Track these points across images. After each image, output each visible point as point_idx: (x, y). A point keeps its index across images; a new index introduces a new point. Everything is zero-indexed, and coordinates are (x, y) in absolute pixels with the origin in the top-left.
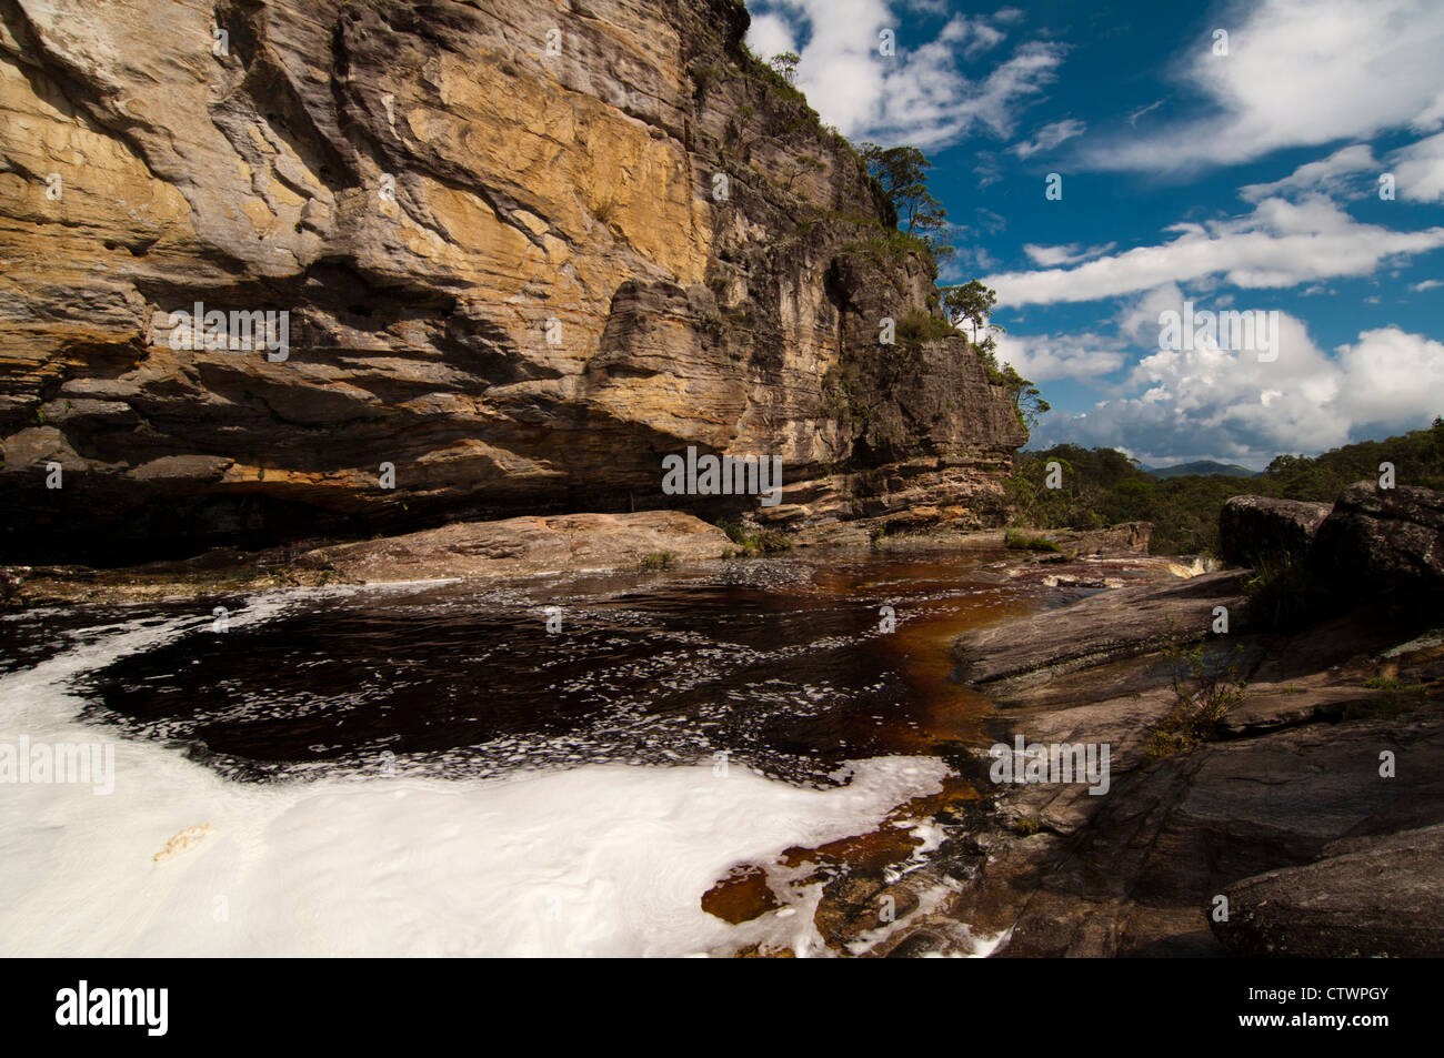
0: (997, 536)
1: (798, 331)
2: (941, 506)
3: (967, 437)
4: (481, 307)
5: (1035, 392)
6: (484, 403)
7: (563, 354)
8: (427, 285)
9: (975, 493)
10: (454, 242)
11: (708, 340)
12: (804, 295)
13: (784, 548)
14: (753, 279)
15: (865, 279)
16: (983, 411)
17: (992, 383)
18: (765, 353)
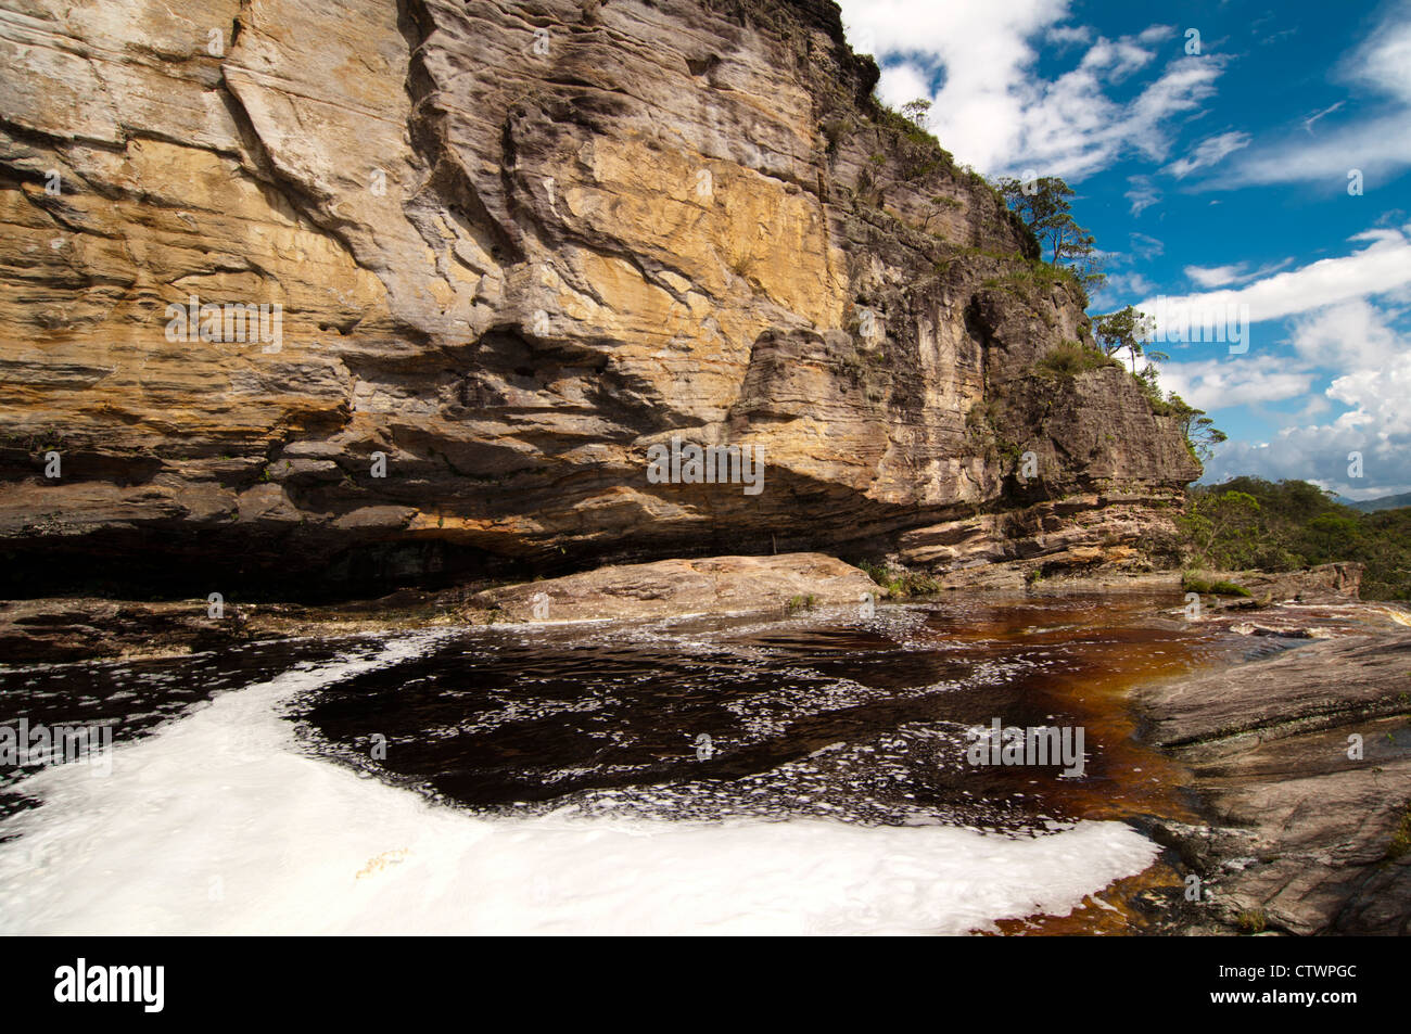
0: (1172, 579)
1: (938, 370)
2: (1104, 546)
3: (1131, 472)
4: (630, 363)
5: (1207, 422)
6: (634, 452)
7: (706, 403)
8: (582, 345)
9: (1143, 531)
10: (607, 305)
11: (846, 383)
12: (944, 333)
13: (931, 592)
14: (891, 321)
15: (1008, 312)
16: (1148, 444)
17: (1156, 413)
18: (905, 392)
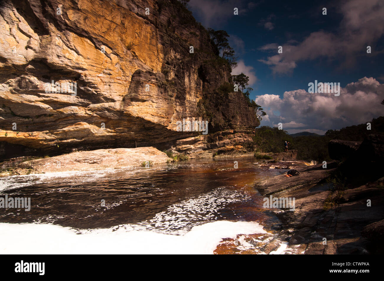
0: (252, 155)
1: (190, 88)
2: (234, 145)
3: (242, 123)
4: (89, 77)
5: (262, 109)
6: (88, 110)
7: (116, 94)
8: (71, 69)
9: (245, 141)
10: (81, 55)
11: (163, 90)
12: (192, 77)
13: (185, 160)
14: (176, 71)
15: (211, 72)
16: (247, 115)
17: (249, 106)
18: (180, 95)
